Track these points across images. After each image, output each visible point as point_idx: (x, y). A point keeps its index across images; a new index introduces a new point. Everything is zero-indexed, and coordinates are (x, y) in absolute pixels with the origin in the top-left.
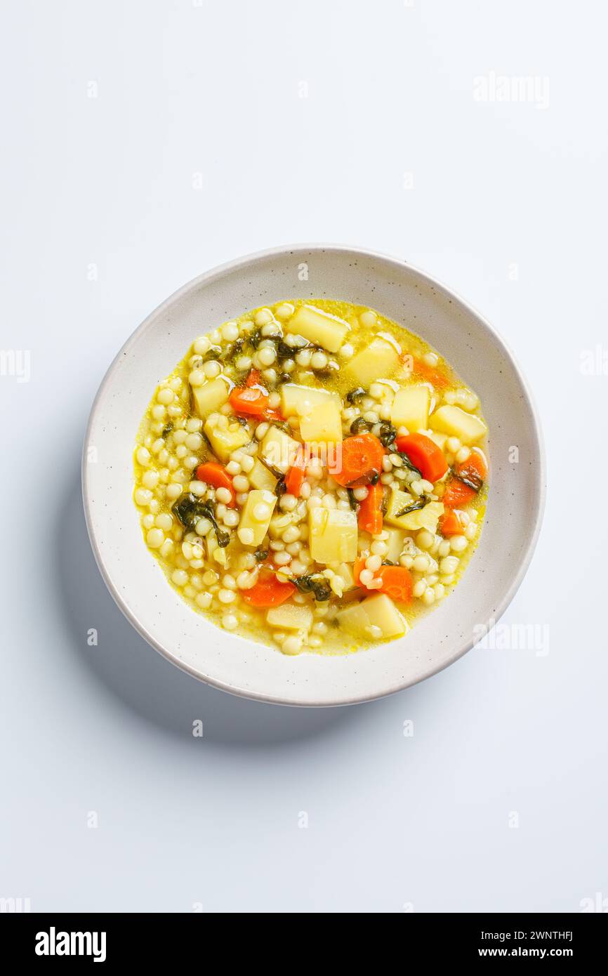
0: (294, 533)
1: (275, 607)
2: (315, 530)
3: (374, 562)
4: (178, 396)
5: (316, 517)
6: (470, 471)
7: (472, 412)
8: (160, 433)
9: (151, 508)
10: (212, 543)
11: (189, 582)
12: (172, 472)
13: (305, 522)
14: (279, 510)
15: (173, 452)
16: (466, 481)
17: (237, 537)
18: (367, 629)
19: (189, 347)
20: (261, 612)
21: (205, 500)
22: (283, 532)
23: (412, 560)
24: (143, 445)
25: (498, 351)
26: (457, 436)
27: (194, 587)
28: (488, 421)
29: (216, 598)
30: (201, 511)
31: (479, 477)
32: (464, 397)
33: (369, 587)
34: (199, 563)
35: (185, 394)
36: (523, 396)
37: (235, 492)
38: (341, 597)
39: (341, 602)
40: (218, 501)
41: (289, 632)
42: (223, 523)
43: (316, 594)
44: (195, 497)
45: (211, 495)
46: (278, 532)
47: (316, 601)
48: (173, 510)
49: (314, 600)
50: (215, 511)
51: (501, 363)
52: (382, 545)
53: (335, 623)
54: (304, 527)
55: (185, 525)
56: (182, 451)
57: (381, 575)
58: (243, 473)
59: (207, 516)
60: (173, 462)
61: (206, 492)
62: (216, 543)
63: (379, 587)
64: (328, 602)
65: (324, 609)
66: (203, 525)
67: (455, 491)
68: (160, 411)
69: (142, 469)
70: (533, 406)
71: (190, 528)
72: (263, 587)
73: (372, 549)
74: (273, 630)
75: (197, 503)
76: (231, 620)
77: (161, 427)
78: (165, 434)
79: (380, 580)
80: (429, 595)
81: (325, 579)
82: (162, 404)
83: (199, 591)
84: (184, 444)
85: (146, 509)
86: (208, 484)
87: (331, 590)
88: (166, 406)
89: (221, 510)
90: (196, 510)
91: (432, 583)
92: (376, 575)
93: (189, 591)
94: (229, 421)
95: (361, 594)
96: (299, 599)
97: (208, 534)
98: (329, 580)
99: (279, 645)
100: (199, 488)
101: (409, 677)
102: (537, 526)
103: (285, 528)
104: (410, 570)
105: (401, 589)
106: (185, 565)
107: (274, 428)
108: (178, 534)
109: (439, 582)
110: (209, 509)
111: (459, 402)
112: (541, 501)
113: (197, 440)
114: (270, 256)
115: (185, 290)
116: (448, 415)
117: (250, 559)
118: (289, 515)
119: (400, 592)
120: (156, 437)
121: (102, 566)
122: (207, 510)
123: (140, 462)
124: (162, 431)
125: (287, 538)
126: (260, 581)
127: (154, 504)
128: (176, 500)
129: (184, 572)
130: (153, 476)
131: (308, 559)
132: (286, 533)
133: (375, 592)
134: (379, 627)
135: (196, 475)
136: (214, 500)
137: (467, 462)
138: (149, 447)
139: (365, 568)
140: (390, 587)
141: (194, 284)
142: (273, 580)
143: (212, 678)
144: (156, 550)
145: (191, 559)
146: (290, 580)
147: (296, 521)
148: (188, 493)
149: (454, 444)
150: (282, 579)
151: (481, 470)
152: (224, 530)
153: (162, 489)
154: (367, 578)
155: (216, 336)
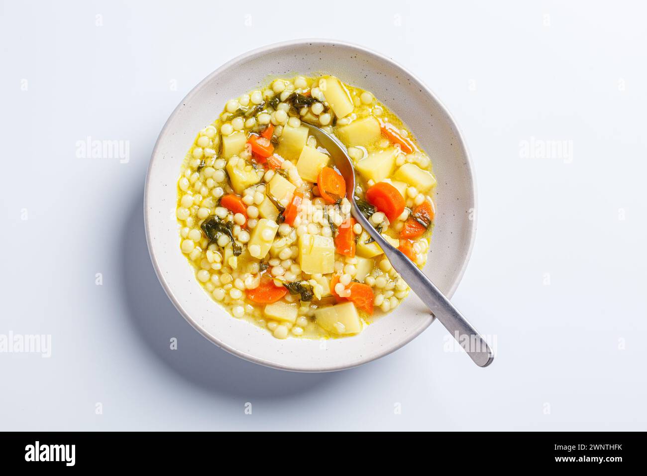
0: (287, 253)
1: (271, 303)
2: (305, 250)
3: (346, 279)
4: (212, 142)
5: (305, 241)
6: (422, 213)
7: (426, 169)
8: (196, 169)
9: (187, 223)
10: (229, 252)
11: (210, 280)
12: (204, 198)
13: (296, 244)
14: (278, 235)
15: (205, 183)
16: (419, 220)
17: (247, 251)
18: (335, 325)
19: (224, 106)
20: (261, 307)
21: (225, 221)
22: (279, 252)
23: (374, 280)
24: (184, 176)
25: (451, 129)
26: (415, 187)
27: (213, 284)
28: (438, 177)
29: (228, 293)
30: (222, 229)
31: (429, 218)
32: (420, 158)
33: (341, 295)
34: (218, 266)
35: (217, 140)
36: (466, 163)
37: (248, 217)
38: (320, 300)
39: (320, 304)
40: (235, 223)
41: (279, 321)
42: (237, 239)
43: (302, 296)
44: (219, 218)
45: (231, 218)
46: (276, 251)
47: (301, 301)
48: (202, 227)
49: (299, 300)
50: (232, 230)
51: (452, 138)
52: (353, 267)
53: (312, 318)
54: (294, 248)
55: (210, 238)
56: (211, 183)
57: (351, 288)
58: (255, 205)
59: (227, 233)
60: (204, 190)
61: (227, 216)
62: (232, 252)
63: (348, 296)
64: (310, 302)
65: (306, 308)
66: (223, 239)
67: (411, 227)
68: (199, 152)
69: (182, 192)
70: (472, 172)
71: (213, 241)
72: (263, 289)
73: (345, 270)
74: (269, 319)
75: (220, 223)
76: (240, 310)
77: (197, 163)
78: (199, 169)
79: (349, 291)
80: (386, 305)
81: (310, 286)
82: (200, 146)
83: (216, 287)
84: (212, 177)
85: (184, 223)
86: (229, 210)
87: (313, 294)
88: (203, 149)
89: (237, 230)
90: (219, 228)
91: (388, 297)
92: (346, 288)
93: (210, 286)
94: (246, 163)
95: (335, 300)
96: (289, 298)
97: (227, 245)
98: (313, 287)
99: (272, 331)
100: (222, 212)
101: (365, 356)
102: (467, 257)
103: (281, 249)
104: (372, 287)
105: (365, 300)
106: (208, 267)
107: (278, 175)
108: (205, 243)
109: (394, 295)
110: (228, 228)
111: (417, 161)
112: (472, 240)
113: (221, 175)
114: (295, 45)
115: (232, 63)
116: (409, 170)
117: (255, 267)
118: (284, 239)
119: (364, 302)
120: (193, 171)
121: (153, 255)
122: (227, 228)
123: (181, 188)
124: (197, 167)
125: (282, 256)
126: (261, 285)
127: (190, 221)
128: (204, 220)
129: (207, 272)
130: (189, 198)
131: (298, 270)
132: (282, 252)
133: (345, 300)
134: (344, 325)
135: (220, 202)
136: (232, 222)
137: (421, 206)
138: (188, 178)
139: (339, 282)
140: (356, 297)
141: (239, 59)
142: (271, 284)
143: (224, 343)
144: (187, 255)
145: (212, 263)
146: (284, 285)
147: (289, 244)
148: (214, 215)
149: (413, 192)
150: (278, 284)
151: (430, 213)
152: (239, 244)
153: (195, 209)
154: (340, 290)
155: (245, 99)
